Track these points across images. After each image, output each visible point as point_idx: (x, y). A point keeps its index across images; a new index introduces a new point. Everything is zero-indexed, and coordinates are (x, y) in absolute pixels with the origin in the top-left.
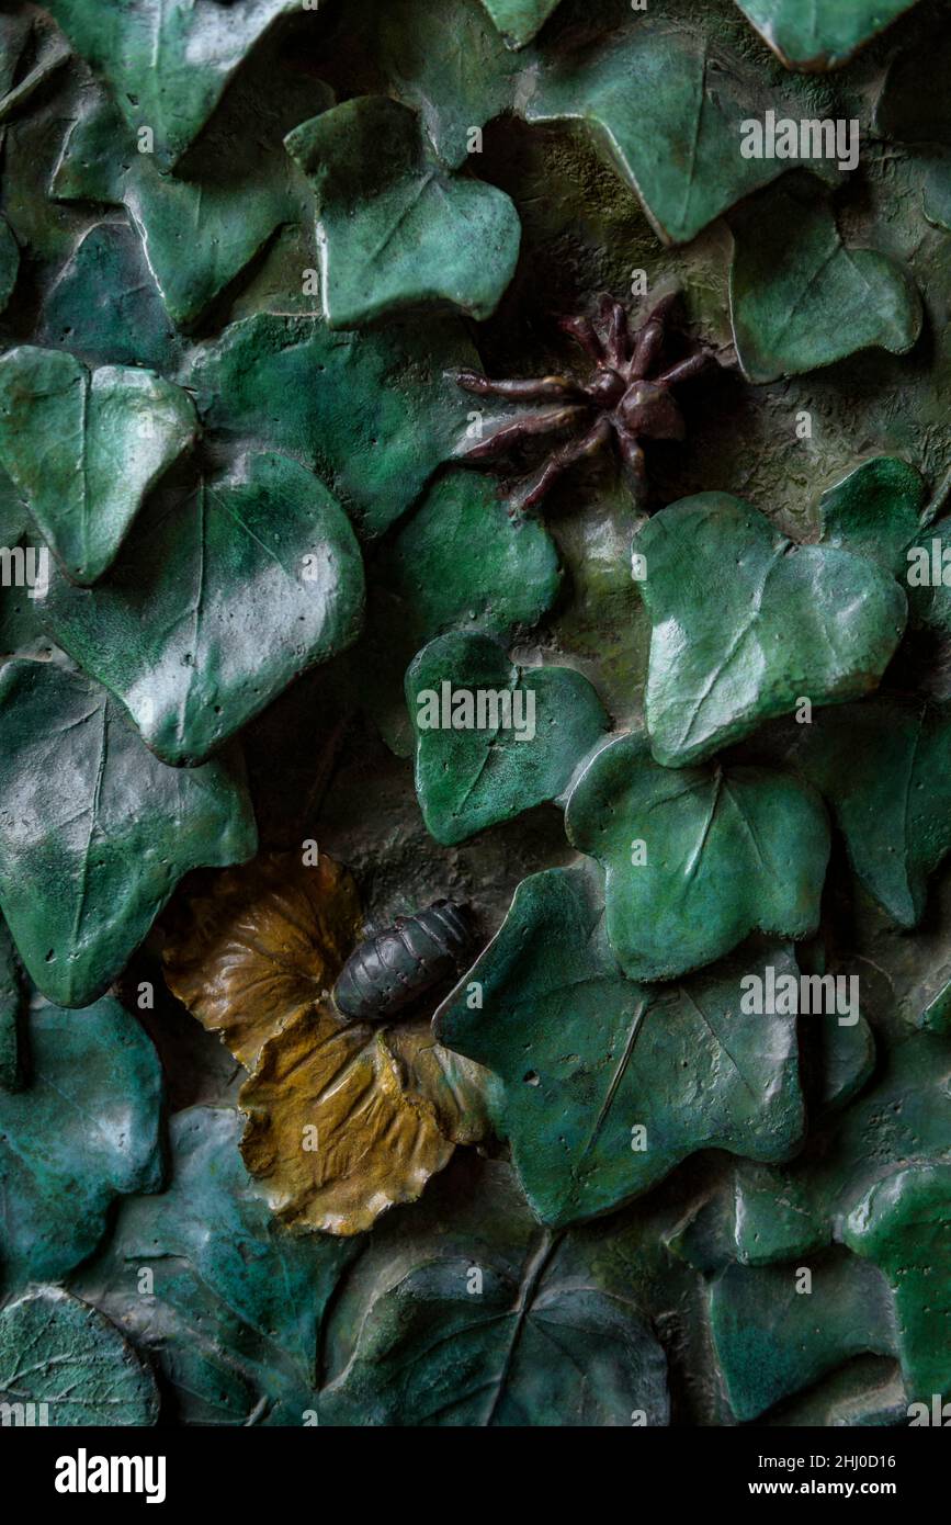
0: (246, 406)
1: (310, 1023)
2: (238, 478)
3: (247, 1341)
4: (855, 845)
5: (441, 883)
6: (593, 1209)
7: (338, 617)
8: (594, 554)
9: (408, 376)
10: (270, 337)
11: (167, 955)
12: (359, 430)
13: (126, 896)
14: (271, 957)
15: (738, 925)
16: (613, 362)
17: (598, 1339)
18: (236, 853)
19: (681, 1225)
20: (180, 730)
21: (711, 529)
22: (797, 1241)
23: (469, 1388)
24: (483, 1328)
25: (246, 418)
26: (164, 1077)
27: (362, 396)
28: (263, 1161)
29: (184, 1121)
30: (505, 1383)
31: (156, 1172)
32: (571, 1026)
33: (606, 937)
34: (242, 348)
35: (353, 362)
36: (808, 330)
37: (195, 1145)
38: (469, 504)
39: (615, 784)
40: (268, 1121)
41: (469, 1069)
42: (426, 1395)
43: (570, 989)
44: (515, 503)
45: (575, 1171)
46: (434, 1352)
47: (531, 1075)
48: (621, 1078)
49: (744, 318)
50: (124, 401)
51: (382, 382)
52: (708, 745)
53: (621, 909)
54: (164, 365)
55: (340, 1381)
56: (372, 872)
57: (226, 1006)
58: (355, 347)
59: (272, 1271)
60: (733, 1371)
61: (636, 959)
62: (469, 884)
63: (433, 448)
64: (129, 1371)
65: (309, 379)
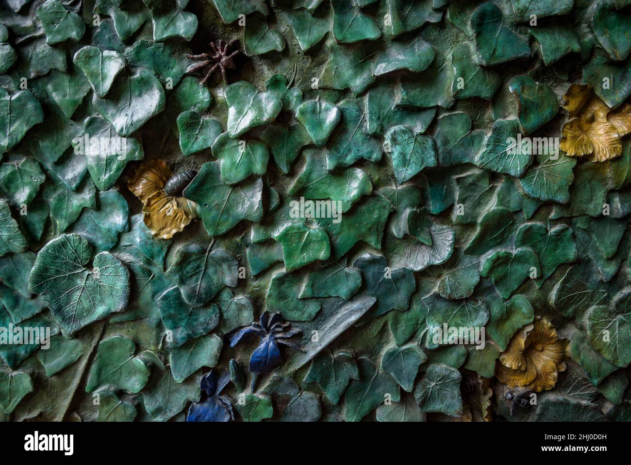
0: (139, 60)
1: (159, 195)
2: (137, 76)
3: (149, 262)
4: (276, 157)
5: (190, 167)
6: (221, 233)
7: (159, 105)
8: (219, 95)
9: (176, 55)
10: (144, 45)
11: (129, 182)
12: (165, 66)
13: (114, 167)
14: (150, 181)
15: (248, 172)
16: (220, 52)
17: (224, 260)
18: (139, 157)
19: (241, 237)
20: (124, 130)
21: (242, 88)
22: (263, 238)
23: (197, 271)
24: (199, 258)
25: (139, 63)
26: (129, 208)
27: (166, 59)
28: (149, 224)
29: (133, 218)
30: (205, 269)
31: (127, 227)
32: (215, 195)
33: (222, 177)
34: (137, 47)
35: (163, 51)
36: (261, 46)
37: (136, 222)
38: (191, 83)
39: (223, 143)
40: (149, 215)
41: (193, 204)
42: (188, 272)
43: (215, 187)
44: (201, 83)
45: (216, 225)
46: (189, 264)
47: (206, 205)
48: (225, 205)
49: (246, 43)
50: (110, 58)
51: (170, 56)
52: (240, 133)
53: (224, 169)
54: (120, 51)
55: (169, 270)
56: (174, 164)
57: (141, 191)
58: (164, 48)
59: (153, 247)
60: (252, 265)
61: (227, 180)
62: (196, 167)
63: (182, 70)
64: (122, 268)
65: (154, 54)
